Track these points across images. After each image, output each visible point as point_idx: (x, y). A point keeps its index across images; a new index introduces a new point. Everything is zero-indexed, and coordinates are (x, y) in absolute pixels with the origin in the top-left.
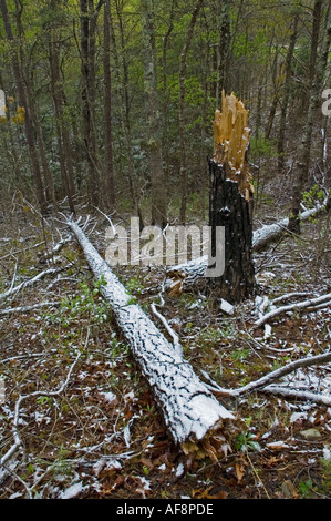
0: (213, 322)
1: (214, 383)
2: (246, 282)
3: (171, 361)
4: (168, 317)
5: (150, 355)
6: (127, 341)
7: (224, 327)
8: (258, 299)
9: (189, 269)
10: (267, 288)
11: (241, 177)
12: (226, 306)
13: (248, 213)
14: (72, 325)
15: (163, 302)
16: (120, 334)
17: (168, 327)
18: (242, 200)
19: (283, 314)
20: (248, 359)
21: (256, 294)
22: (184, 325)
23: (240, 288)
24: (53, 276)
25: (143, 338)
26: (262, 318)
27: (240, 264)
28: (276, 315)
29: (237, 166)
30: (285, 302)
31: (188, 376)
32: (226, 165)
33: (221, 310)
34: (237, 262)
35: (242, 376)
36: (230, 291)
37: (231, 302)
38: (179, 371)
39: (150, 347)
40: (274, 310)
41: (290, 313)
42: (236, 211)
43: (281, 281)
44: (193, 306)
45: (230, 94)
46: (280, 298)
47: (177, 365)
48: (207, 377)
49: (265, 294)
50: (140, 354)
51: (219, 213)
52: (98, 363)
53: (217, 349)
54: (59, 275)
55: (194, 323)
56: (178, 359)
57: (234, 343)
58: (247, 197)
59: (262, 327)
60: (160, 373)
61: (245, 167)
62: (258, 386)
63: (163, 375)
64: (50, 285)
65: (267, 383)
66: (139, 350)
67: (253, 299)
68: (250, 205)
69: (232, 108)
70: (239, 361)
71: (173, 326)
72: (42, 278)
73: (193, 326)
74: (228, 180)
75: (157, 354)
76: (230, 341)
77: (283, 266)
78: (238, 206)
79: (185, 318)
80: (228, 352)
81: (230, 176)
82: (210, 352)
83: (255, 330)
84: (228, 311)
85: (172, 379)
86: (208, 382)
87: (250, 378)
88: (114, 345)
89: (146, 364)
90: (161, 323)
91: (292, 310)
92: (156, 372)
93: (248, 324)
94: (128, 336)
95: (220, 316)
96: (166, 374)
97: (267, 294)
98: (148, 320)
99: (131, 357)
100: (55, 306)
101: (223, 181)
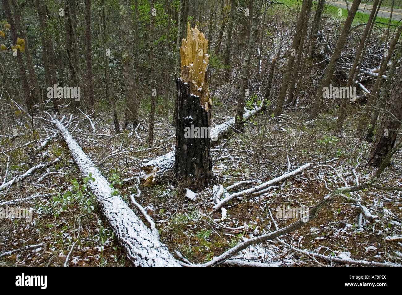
0: (181, 208)
1: (186, 260)
2: (206, 174)
3: (151, 245)
4: (144, 205)
5: (134, 241)
6: (112, 228)
7: (190, 212)
8: (215, 187)
9: (159, 164)
10: (221, 177)
11: (202, 92)
12: (190, 194)
13: (207, 121)
14: (63, 214)
15: (140, 192)
16: (106, 222)
17: (145, 213)
18: (203, 111)
19: (235, 199)
20: (211, 237)
21: (213, 184)
22: (158, 211)
23: (201, 179)
24: (43, 170)
25: (126, 226)
26: (219, 203)
27: (201, 160)
28: (229, 200)
29: (199, 84)
30: (235, 189)
31: (166, 257)
32: (190, 83)
33: (186, 198)
34: (198, 159)
35: (207, 252)
36: (193, 182)
37: (194, 190)
38: (159, 253)
39: (132, 234)
40: (228, 197)
41: (240, 198)
42: (198, 119)
43: (231, 170)
44: (164, 194)
45: (194, 27)
46: (232, 186)
47: (157, 249)
48: (180, 255)
49: (220, 183)
50: (124, 240)
51: (184, 121)
52: (88, 248)
53: (186, 230)
54: (48, 170)
55: (166, 209)
56: (157, 243)
57: (198, 224)
58: (206, 108)
59: (219, 210)
60: (143, 256)
61: (205, 85)
62: (221, 260)
63: (146, 258)
64: (41, 179)
65: (227, 257)
66: (124, 236)
67: (211, 188)
68: (208, 114)
69: (196, 38)
70: (203, 240)
71: (148, 212)
72: (33, 172)
73: (165, 211)
74: (192, 95)
75: (140, 239)
76: (195, 223)
77: (232, 158)
78: (199, 115)
79: (158, 205)
80: (194, 233)
81: (193, 92)
82: (180, 233)
83: (214, 213)
84: (192, 198)
85: (153, 261)
86: (181, 260)
87: (213, 253)
88: (101, 231)
89: (130, 248)
90: (139, 210)
91: (242, 195)
92: (140, 255)
93: (208, 208)
94: (113, 224)
95: (186, 203)
96: (148, 257)
97: (221, 183)
98: (129, 209)
99: (117, 241)
100: (46, 197)
101: (188, 96)
